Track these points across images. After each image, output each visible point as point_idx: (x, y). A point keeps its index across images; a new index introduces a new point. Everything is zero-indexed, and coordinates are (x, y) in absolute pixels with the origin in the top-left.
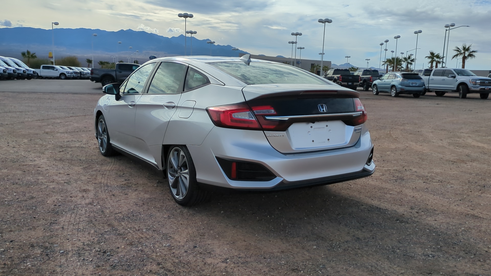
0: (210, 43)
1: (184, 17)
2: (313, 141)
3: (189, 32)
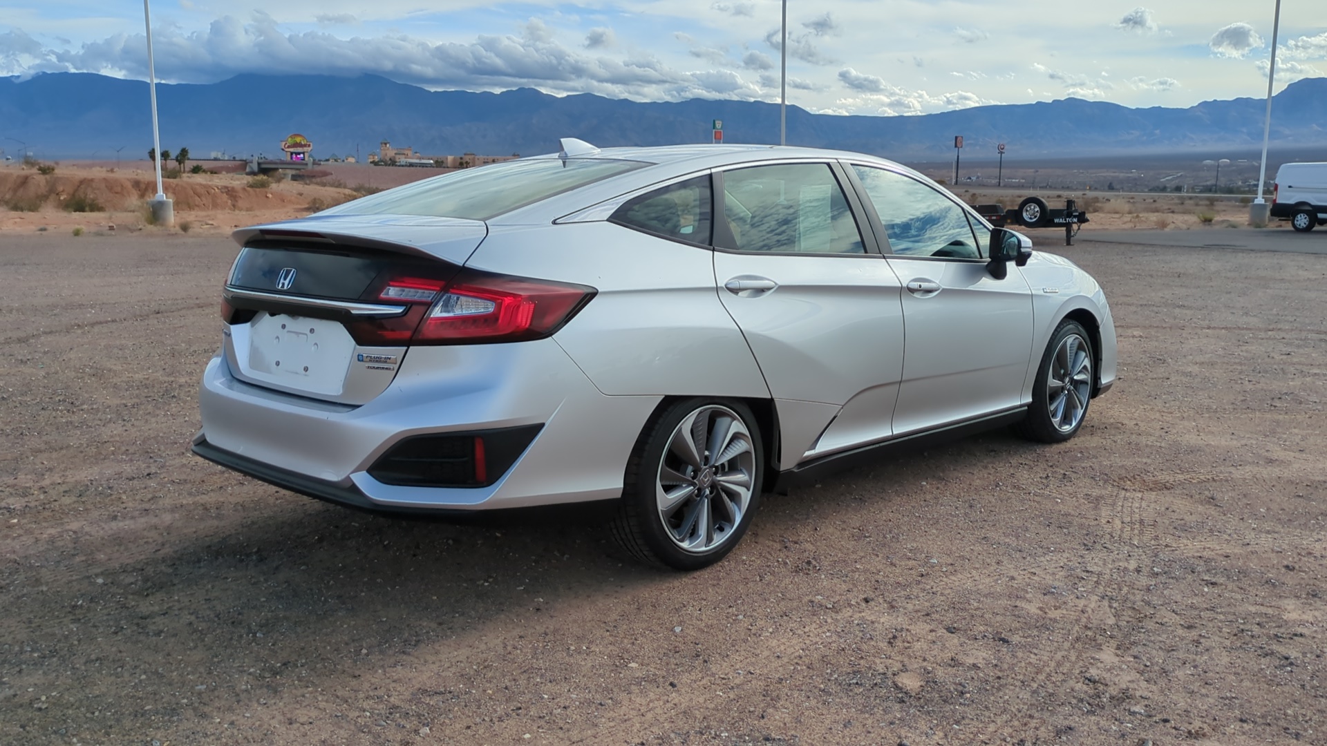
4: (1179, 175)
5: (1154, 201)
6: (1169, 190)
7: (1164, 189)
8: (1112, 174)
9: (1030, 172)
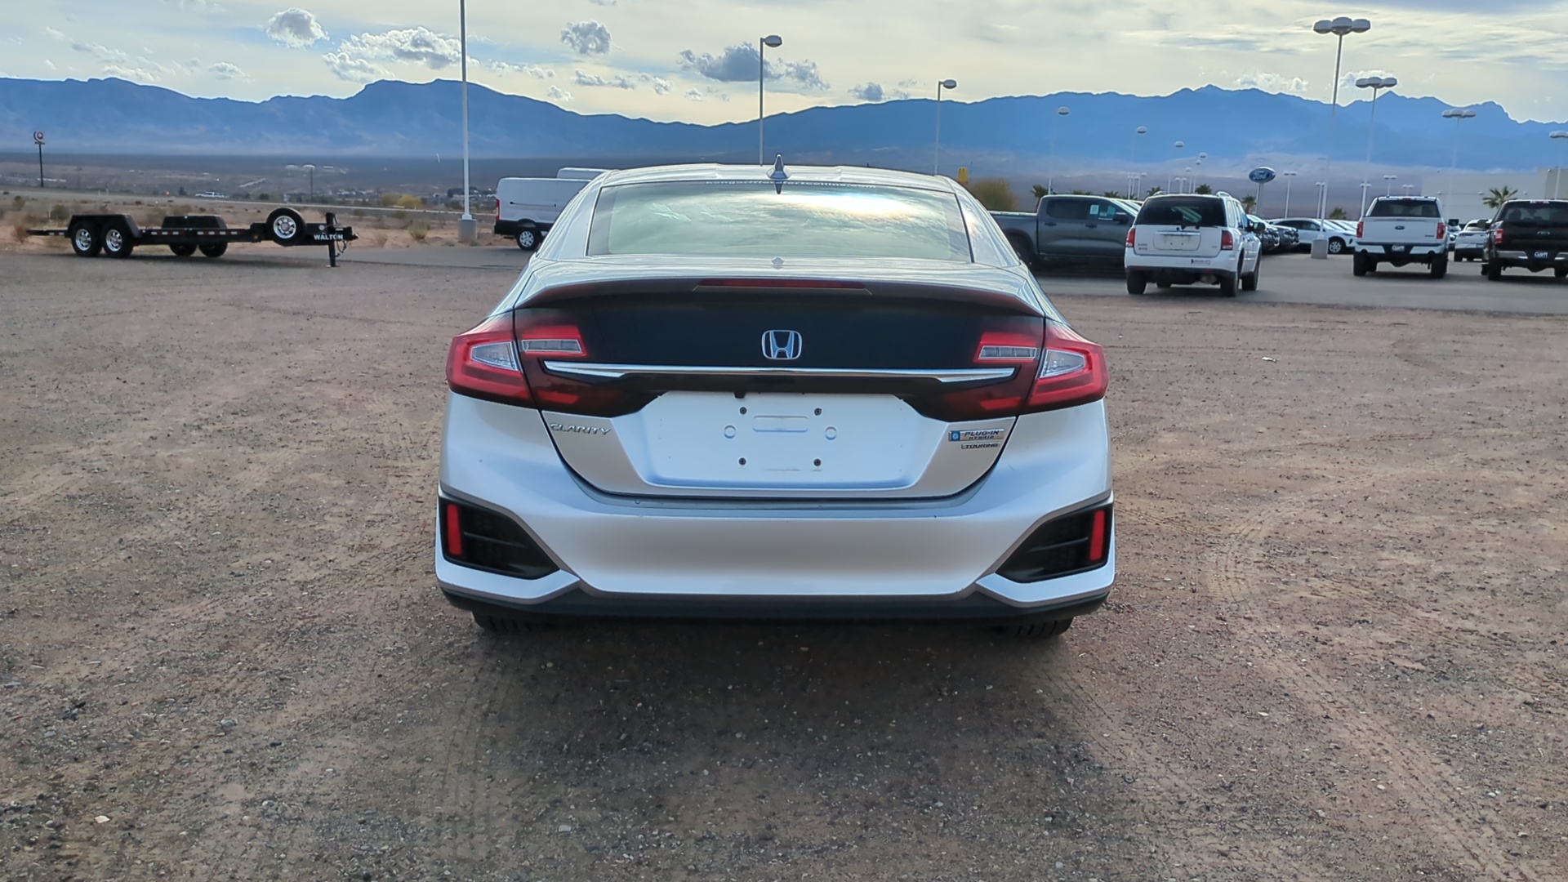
0: (1456, 115)
1: (1336, 33)
2: (742, 462)
3: (1366, 83)
4: (261, 180)
5: (259, 212)
6: (252, 198)
7: (247, 197)
8: (179, 177)
9: (71, 169)
